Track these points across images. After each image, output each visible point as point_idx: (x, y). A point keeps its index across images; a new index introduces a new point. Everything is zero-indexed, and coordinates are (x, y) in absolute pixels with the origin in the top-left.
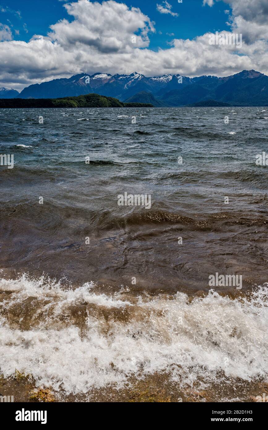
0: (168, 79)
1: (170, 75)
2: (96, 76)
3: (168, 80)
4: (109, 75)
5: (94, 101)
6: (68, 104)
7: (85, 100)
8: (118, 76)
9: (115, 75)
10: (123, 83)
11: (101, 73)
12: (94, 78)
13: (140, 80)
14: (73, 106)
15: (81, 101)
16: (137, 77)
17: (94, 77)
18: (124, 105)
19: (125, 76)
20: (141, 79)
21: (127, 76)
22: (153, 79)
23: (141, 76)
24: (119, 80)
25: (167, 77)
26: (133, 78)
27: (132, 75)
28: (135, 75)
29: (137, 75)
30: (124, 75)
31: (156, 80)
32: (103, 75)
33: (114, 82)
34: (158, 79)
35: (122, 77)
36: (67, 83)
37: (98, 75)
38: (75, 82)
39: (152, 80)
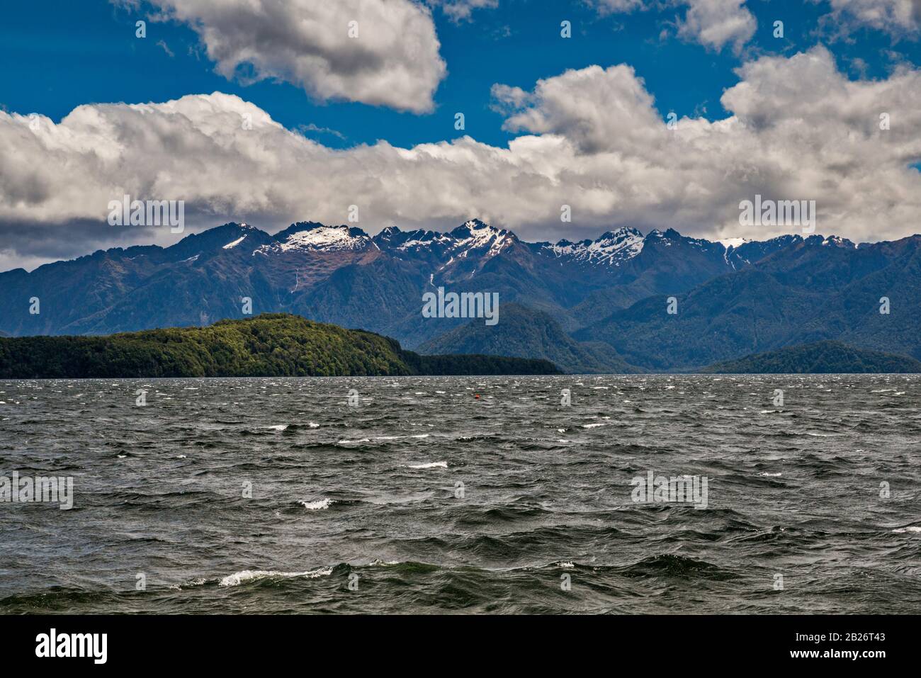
0: (624, 252)
1: (634, 232)
2: (297, 237)
3: (626, 254)
4: (354, 232)
5: (282, 346)
6: (160, 361)
7: (243, 342)
8: (397, 236)
9: (383, 233)
10: (420, 267)
11: (318, 225)
12: (285, 247)
13: (498, 256)
14: (184, 369)
15: (222, 346)
16: (484, 241)
17: (285, 242)
18: (425, 366)
19: (430, 235)
20: (504, 250)
21: (438, 235)
22: (558, 249)
23: (499, 239)
24: (401, 255)
25: (620, 240)
26: (466, 246)
27: (462, 232)
28: (473, 232)
29: (482, 232)
30: (422, 232)
31: (570, 256)
32: (327, 231)
33: (378, 263)
34: (579, 250)
35: (413, 242)
36: (159, 269)
37: (305, 233)
38: (196, 264)
39: (551, 252)
